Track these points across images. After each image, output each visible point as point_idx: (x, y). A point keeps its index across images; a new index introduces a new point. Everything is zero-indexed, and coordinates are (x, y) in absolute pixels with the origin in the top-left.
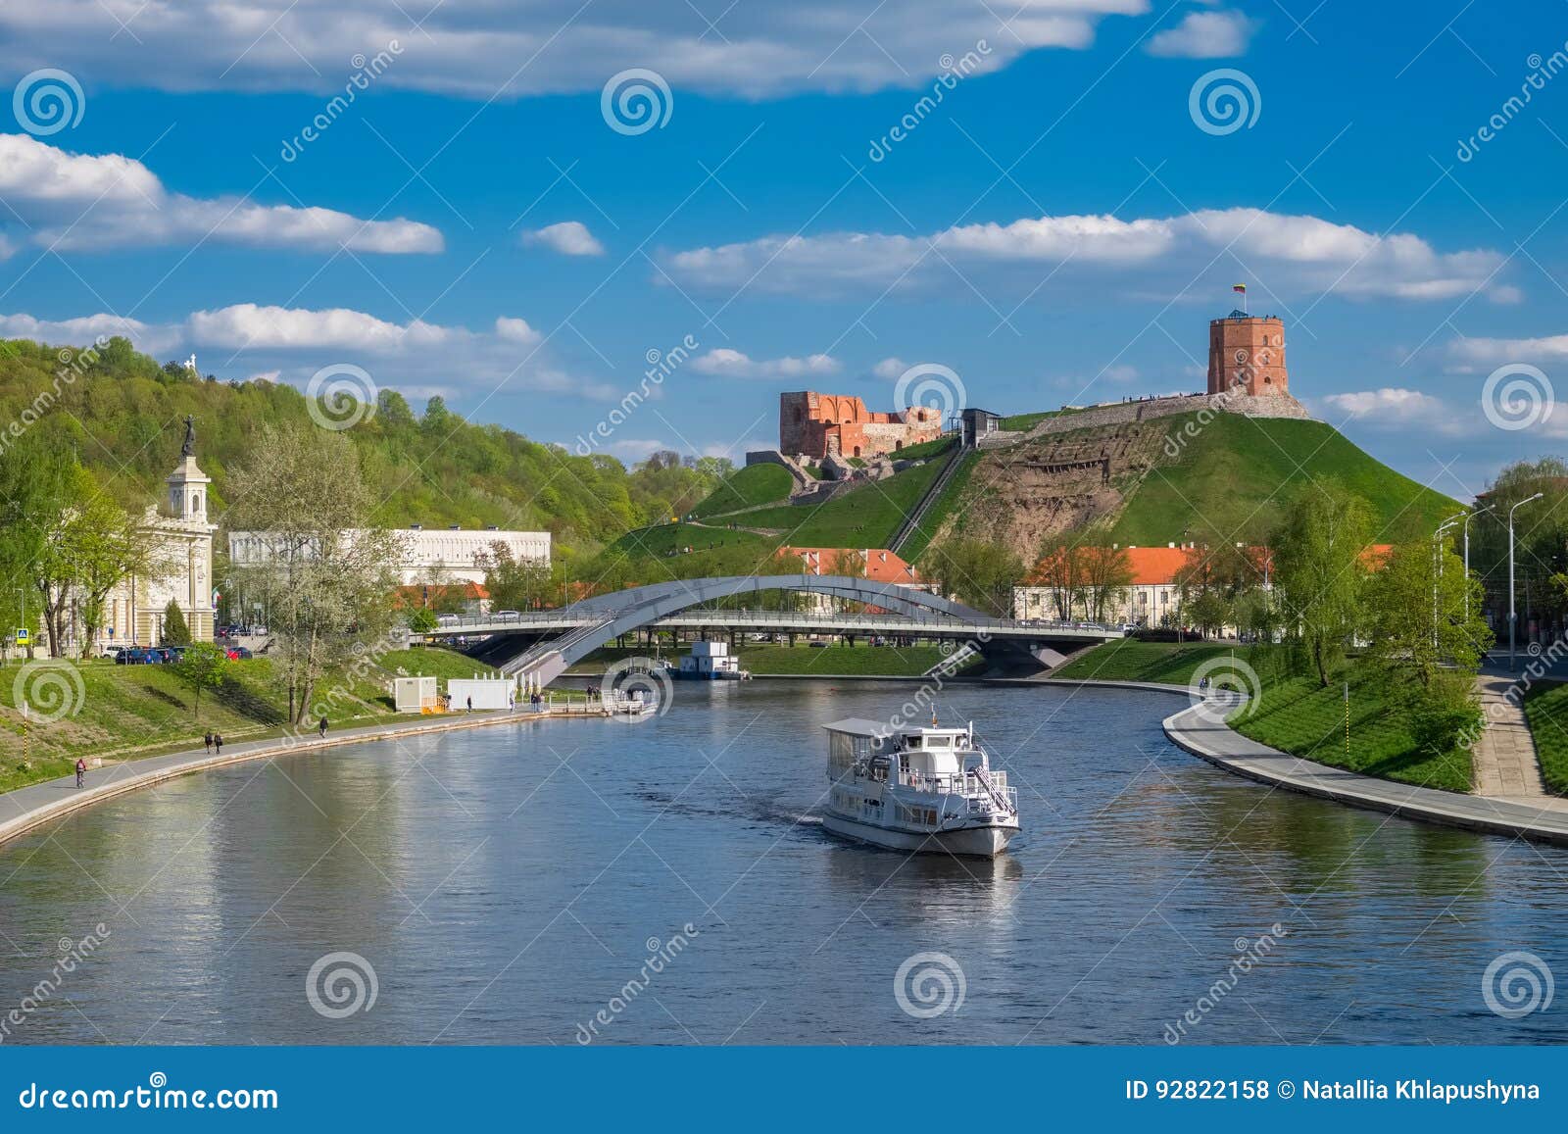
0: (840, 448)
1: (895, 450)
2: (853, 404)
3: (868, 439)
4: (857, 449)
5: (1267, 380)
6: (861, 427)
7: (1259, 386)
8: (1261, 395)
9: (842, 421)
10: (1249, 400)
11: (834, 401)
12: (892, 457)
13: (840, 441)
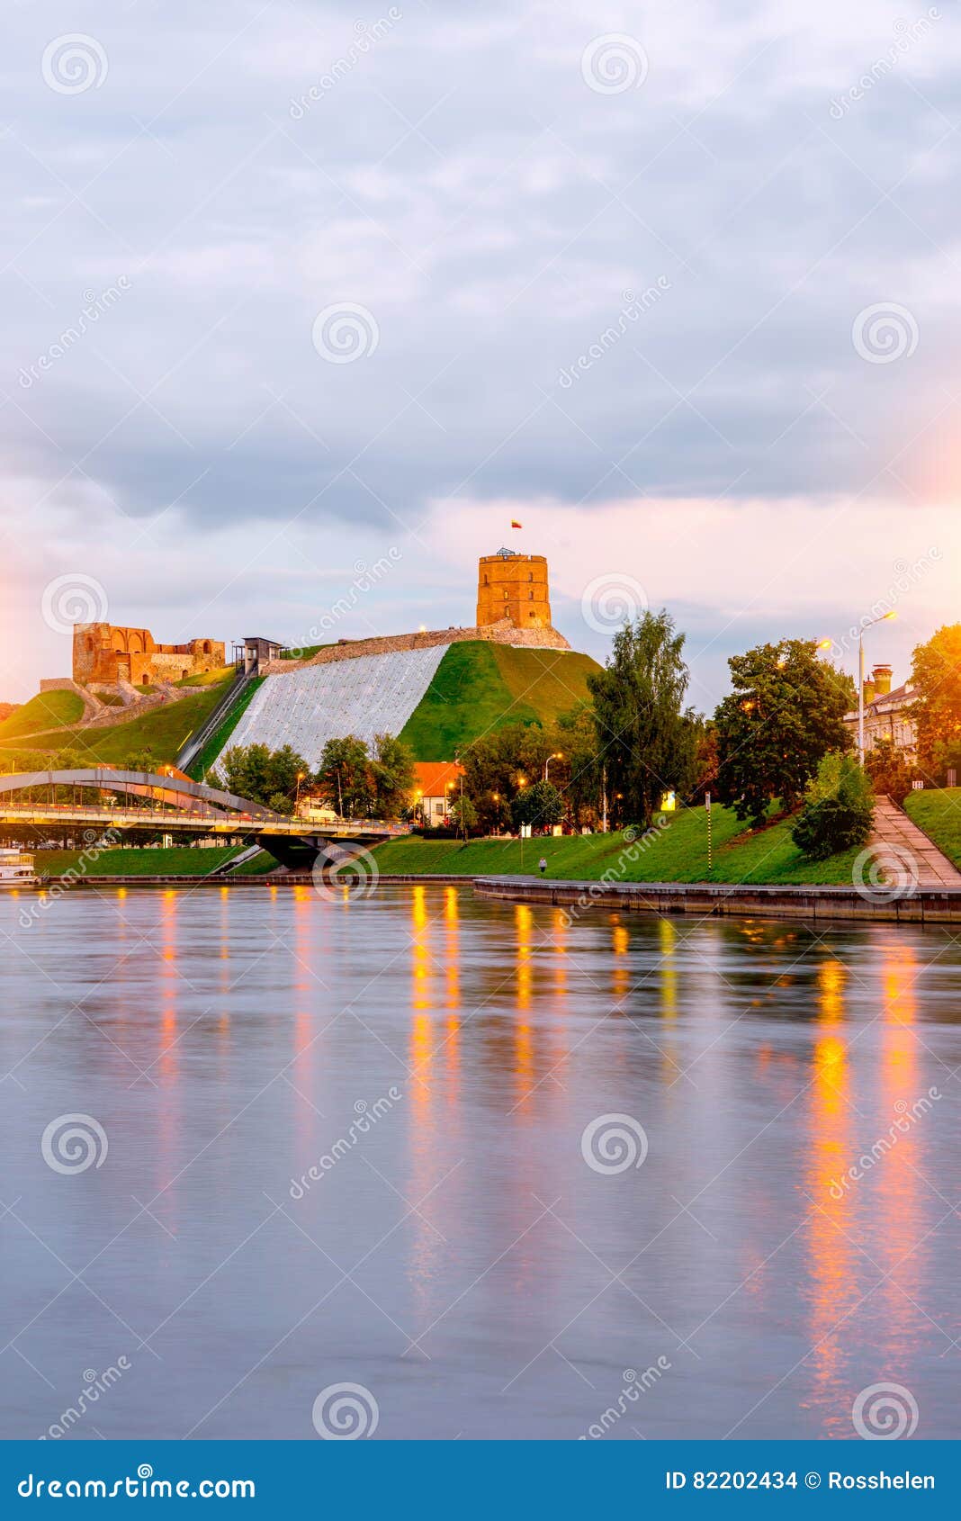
0: (130, 677)
1: (181, 678)
2: (142, 636)
3: (155, 667)
4: (145, 677)
5: (532, 615)
6: (150, 657)
7: (524, 618)
8: (526, 628)
9: (132, 651)
10: (515, 632)
11: (124, 633)
12: (179, 685)
13: (130, 669)
